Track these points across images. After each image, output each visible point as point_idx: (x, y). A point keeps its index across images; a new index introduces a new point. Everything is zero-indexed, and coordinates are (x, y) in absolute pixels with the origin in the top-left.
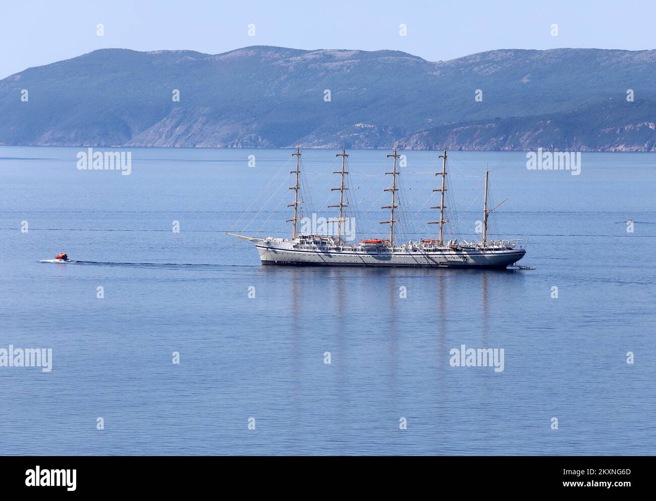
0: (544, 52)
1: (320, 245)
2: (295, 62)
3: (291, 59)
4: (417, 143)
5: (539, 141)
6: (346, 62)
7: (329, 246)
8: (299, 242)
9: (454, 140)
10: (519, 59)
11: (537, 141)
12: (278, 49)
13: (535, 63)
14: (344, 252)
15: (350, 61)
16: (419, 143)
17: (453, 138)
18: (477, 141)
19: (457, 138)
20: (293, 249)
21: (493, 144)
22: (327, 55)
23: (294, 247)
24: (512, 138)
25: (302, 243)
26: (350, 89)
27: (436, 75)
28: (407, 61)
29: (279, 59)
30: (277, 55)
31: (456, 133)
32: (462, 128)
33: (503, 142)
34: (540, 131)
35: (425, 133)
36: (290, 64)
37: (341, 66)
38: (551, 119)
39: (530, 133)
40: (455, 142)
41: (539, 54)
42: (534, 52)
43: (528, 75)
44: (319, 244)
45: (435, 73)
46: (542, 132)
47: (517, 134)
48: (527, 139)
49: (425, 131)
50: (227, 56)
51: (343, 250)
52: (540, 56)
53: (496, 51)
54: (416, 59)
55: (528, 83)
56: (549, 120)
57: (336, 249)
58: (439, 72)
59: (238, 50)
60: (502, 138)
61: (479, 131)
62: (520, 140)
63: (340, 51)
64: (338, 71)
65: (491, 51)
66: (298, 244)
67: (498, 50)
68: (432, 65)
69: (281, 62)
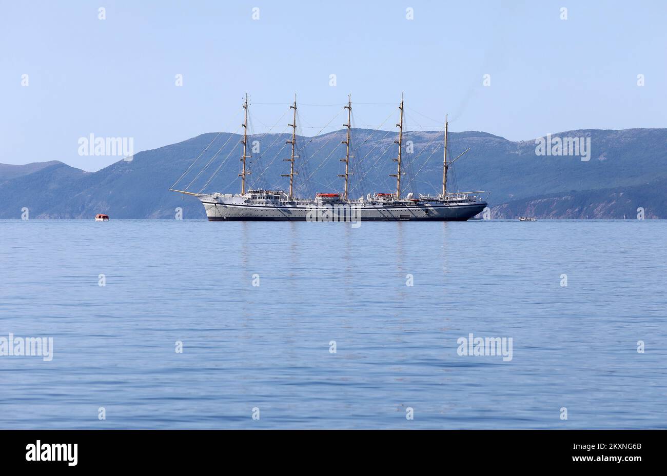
0: (619, 132)
1: (273, 200)
2: (386, 143)
3: (382, 140)
4: (497, 214)
5: (612, 212)
6: (434, 142)
7: (283, 201)
8: (250, 197)
9: (532, 211)
10: (596, 139)
11: (610, 212)
12: (370, 132)
13: (610, 142)
14: (298, 206)
15: (437, 142)
16: (499, 214)
17: (531, 210)
18: (554, 212)
19: (535, 210)
20: (244, 204)
21: (569, 215)
22: (416, 137)
23: (245, 202)
24: (586, 210)
25: (254, 197)
26: (438, 167)
27: (518, 155)
28: (490, 141)
29: (371, 141)
30: (369, 137)
31: (534, 205)
32: (540, 200)
33: (578, 213)
34: (613, 203)
35: (505, 206)
36: (381, 145)
37: (429, 146)
38: (623, 192)
39: (604, 204)
40: (534, 214)
41: (615, 134)
42: (610, 132)
43: (605, 154)
44: (272, 198)
45: (517, 153)
46: (615, 204)
47: (591, 205)
48: (601, 211)
49: (505, 204)
50: (323, 138)
51: (297, 204)
52: (615, 135)
53: (575, 131)
54: (499, 139)
55: (604, 161)
56: (621, 192)
57: (290, 203)
58: (521, 151)
59: (334, 132)
60: (577, 210)
61: (555, 203)
62: (594, 211)
63: (428, 132)
64: (426, 151)
65: (570, 132)
66: (249, 199)
67: (577, 130)
68: (514, 145)
69: (373, 143)
